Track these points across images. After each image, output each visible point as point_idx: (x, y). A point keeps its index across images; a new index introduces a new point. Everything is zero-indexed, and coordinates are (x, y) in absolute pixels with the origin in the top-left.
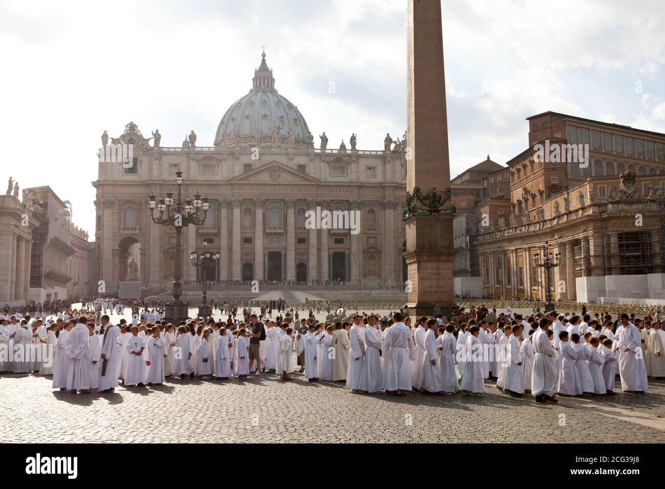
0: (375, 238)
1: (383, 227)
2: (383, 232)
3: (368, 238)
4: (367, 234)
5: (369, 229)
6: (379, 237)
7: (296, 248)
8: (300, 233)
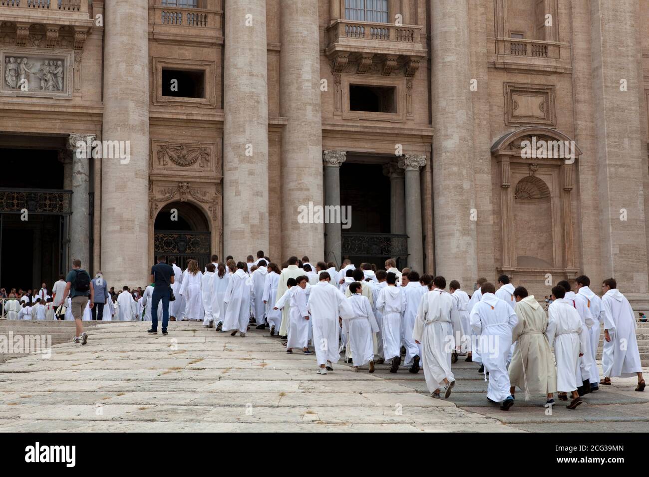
0: (544, 91)
1: (580, 45)
2: (581, 67)
3: (515, 90)
4: (506, 69)
5: (518, 48)
6: (561, 86)
7: (154, 122)
8: (180, 42)
